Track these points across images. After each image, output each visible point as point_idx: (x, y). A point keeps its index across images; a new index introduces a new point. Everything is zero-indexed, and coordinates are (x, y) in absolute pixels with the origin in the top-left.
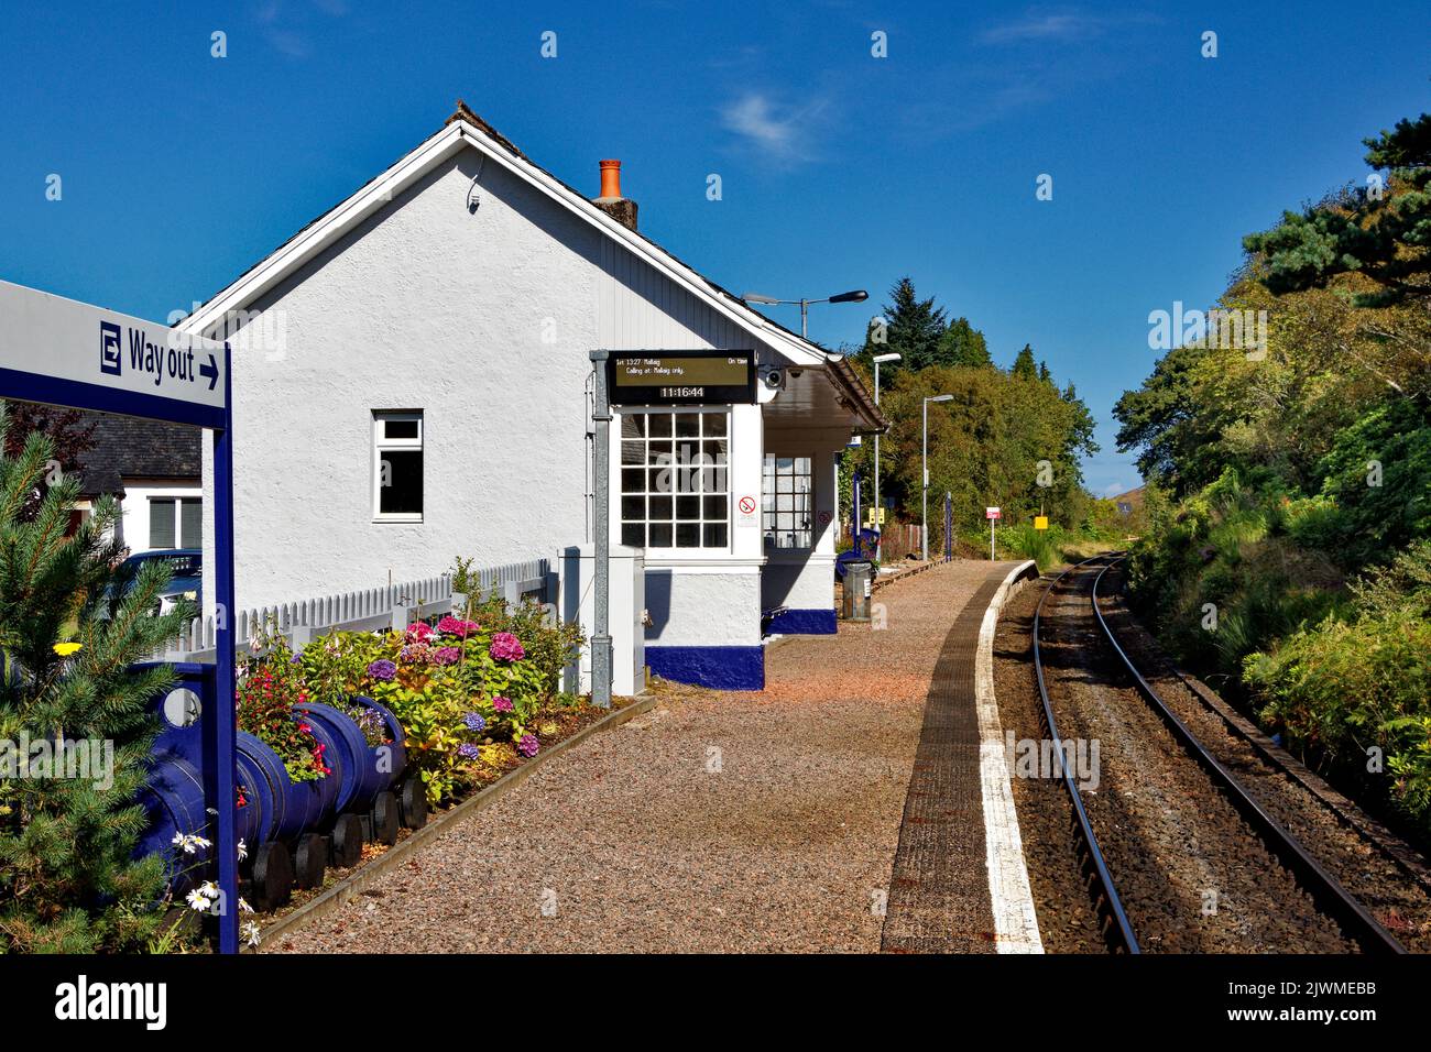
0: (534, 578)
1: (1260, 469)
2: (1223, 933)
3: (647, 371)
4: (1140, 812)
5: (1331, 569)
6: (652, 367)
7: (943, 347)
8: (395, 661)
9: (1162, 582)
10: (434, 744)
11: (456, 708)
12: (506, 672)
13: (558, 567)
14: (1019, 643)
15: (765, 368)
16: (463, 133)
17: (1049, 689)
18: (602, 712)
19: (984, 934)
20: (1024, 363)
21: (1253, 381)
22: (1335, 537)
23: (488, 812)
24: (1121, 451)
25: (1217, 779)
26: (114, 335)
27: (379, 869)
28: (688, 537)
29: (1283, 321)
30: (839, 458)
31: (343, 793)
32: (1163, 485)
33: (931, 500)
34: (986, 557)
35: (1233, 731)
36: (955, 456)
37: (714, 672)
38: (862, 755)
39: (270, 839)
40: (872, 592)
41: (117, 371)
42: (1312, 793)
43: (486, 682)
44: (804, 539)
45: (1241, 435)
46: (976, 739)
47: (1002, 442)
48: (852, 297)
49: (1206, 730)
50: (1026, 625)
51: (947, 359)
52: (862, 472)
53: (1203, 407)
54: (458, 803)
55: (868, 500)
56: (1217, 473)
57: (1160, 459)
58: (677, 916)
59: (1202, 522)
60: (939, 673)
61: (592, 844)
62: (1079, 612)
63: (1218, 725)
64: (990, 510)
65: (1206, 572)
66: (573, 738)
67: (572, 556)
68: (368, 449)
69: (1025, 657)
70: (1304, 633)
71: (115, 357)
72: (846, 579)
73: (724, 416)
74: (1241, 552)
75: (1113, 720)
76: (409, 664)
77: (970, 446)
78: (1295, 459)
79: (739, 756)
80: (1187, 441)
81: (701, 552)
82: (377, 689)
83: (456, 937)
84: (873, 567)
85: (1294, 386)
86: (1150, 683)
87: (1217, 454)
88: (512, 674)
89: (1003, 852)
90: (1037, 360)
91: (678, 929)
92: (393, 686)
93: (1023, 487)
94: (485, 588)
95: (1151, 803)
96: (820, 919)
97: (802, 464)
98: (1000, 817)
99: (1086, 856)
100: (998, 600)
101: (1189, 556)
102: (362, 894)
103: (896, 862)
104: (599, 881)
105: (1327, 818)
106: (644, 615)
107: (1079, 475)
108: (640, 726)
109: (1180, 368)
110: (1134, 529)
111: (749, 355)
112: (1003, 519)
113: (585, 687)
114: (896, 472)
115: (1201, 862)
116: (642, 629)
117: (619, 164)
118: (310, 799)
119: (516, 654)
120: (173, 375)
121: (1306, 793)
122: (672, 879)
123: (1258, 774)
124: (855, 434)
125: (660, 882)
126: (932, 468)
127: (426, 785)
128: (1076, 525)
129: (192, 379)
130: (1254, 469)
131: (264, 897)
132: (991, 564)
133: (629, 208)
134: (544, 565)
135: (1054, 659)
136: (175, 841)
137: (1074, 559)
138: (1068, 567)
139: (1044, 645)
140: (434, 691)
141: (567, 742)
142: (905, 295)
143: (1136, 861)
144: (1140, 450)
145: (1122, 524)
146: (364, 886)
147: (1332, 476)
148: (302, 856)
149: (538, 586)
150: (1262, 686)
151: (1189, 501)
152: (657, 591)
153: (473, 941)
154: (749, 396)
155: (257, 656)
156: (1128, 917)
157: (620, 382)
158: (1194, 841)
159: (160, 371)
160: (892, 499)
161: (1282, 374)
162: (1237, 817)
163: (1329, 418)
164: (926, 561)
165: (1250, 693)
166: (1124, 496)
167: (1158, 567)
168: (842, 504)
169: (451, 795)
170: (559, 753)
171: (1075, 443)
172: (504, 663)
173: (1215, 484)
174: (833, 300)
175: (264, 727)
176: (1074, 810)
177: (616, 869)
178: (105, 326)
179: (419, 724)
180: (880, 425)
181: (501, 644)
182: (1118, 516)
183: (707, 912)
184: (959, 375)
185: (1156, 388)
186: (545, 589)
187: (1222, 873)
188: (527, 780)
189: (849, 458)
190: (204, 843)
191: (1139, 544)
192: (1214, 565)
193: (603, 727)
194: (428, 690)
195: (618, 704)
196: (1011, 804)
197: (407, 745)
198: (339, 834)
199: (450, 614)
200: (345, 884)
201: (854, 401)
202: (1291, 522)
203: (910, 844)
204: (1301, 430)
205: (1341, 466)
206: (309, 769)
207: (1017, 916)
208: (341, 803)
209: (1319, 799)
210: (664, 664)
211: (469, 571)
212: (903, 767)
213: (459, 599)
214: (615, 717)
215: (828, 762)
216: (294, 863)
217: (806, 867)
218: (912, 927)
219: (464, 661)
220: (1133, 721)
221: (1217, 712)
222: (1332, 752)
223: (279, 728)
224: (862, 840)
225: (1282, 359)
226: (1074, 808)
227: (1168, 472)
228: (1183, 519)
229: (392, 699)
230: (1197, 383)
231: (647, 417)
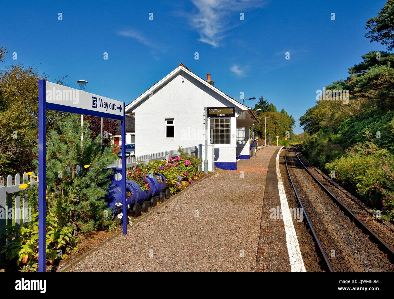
0: (194, 150)
1: (326, 129)
2: (327, 220)
3: (215, 111)
4: (308, 194)
5: (340, 147)
6: (215, 110)
7: (268, 108)
8: (164, 166)
9: (309, 150)
10: (172, 182)
11: (176, 175)
12: (187, 168)
13: (198, 147)
14: (283, 161)
15: (237, 111)
16: (181, 68)
17: (289, 169)
18: (206, 174)
19: (282, 225)
20: (283, 111)
21: (325, 114)
22: (341, 142)
23: (183, 195)
24: (300, 126)
25: (322, 187)
26: (96, 100)
27: (159, 208)
28: (222, 142)
29: (330, 103)
30: (250, 128)
31: (153, 192)
32: (308, 132)
33: (266, 135)
34: (276, 145)
35: (324, 178)
36: (271, 127)
37: (227, 167)
38: (255, 184)
39: (137, 203)
40: (256, 151)
41: (96, 107)
42: (341, 190)
43: (183, 169)
44: (244, 142)
45: (323, 123)
46: (277, 181)
47: (279, 125)
48: (253, 99)
49: (319, 178)
50: (284, 157)
51: (269, 110)
52: (254, 130)
53: (315, 119)
54: (177, 193)
55: (255, 135)
56: (318, 130)
57: (307, 128)
58: (218, 219)
59: (316, 139)
60: (269, 167)
61: (202, 203)
62: (293, 155)
63: (321, 177)
64: (277, 137)
65: (317, 148)
66: (200, 180)
67: (201, 145)
68: (164, 126)
69: (284, 163)
70: (337, 160)
71: (96, 104)
72: (252, 149)
73: (229, 120)
74: (324, 145)
75: (301, 175)
76: (167, 167)
77: (273, 125)
78: (333, 128)
79: (232, 184)
80: (313, 124)
81: (225, 145)
82: (161, 172)
83: (173, 224)
84: (257, 147)
85: (332, 115)
86: (307, 168)
87: (318, 127)
88: (188, 168)
89: (284, 206)
90: (285, 111)
91: (218, 223)
92: (164, 171)
93: (283, 133)
94: (184, 151)
95: (310, 192)
96: (248, 221)
97: (244, 129)
98: (283, 198)
99: (298, 203)
100: (279, 153)
101: (313, 145)
102: (156, 213)
103: (263, 208)
104: (203, 211)
105: (344, 196)
106: (214, 156)
107: (293, 131)
108: (213, 177)
109: (311, 112)
110: (302, 140)
111: (234, 108)
112: (279, 138)
113: (203, 170)
114: (260, 130)
115: (321, 204)
116: (214, 159)
117: (210, 75)
118: (146, 194)
119: (189, 164)
120: (111, 109)
121: (339, 190)
122: (218, 211)
123: (330, 186)
124: (253, 123)
125: (215, 211)
126: (267, 129)
127: (170, 190)
128: (292, 139)
129: (115, 110)
130: (325, 129)
131: (135, 214)
132: (277, 146)
133: (212, 83)
134: (196, 147)
135: (289, 164)
136: (115, 204)
137: (292, 145)
138: (291, 147)
139: (287, 161)
140: (172, 172)
141: (199, 181)
142: (262, 99)
143: (308, 204)
144: (304, 126)
145: (300, 140)
146: (156, 212)
147: (340, 131)
148: (144, 206)
149: (195, 151)
150: (329, 169)
151: (313, 135)
152: (217, 152)
153: (176, 225)
154: (233, 115)
155: (137, 165)
156: (307, 216)
157: (209, 113)
158: (319, 200)
159: (107, 108)
160: (259, 135)
161: (330, 113)
162: (327, 195)
163: (340, 120)
164: (266, 146)
165: (326, 170)
166: (300, 134)
167: (308, 147)
168: (251, 136)
169: (175, 192)
170: (197, 183)
171: (292, 125)
172: (187, 166)
173: (318, 132)
174: (249, 99)
175: (137, 180)
176: (295, 194)
177: (206, 208)
178: (93, 97)
179: (169, 178)
180: (258, 121)
181: (186, 162)
182: (299, 138)
183: (224, 219)
184: (271, 113)
185: (306, 115)
186: (196, 152)
187: (325, 207)
188: (191, 188)
189: (252, 128)
190: (121, 205)
191: (304, 143)
192: (318, 147)
193: (206, 178)
194: (171, 172)
195: (209, 173)
196: (285, 195)
197: (167, 182)
198: (152, 201)
199: (177, 157)
200: (152, 211)
201: (253, 117)
202: (333, 139)
203: (265, 204)
204: (334, 122)
205: (342, 129)
206: (146, 188)
207: (289, 221)
208: (153, 194)
209: (342, 192)
210: (218, 165)
211: (181, 148)
212: (263, 186)
213: (179, 154)
214: (208, 176)
215: (249, 185)
216: (142, 207)
217: (245, 209)
218: (267, 223)
219: (179, 166)
220: (305, 176)
221: (321, 174)
222: (344, 182)
223: (140, 180)
224: (256, 202)
225: (330, 110)
226: (295, 193)
227: (309, 130)
228: (312, 138)
229: (164, 174)
230: (314, 114)
231: (215, 120)
